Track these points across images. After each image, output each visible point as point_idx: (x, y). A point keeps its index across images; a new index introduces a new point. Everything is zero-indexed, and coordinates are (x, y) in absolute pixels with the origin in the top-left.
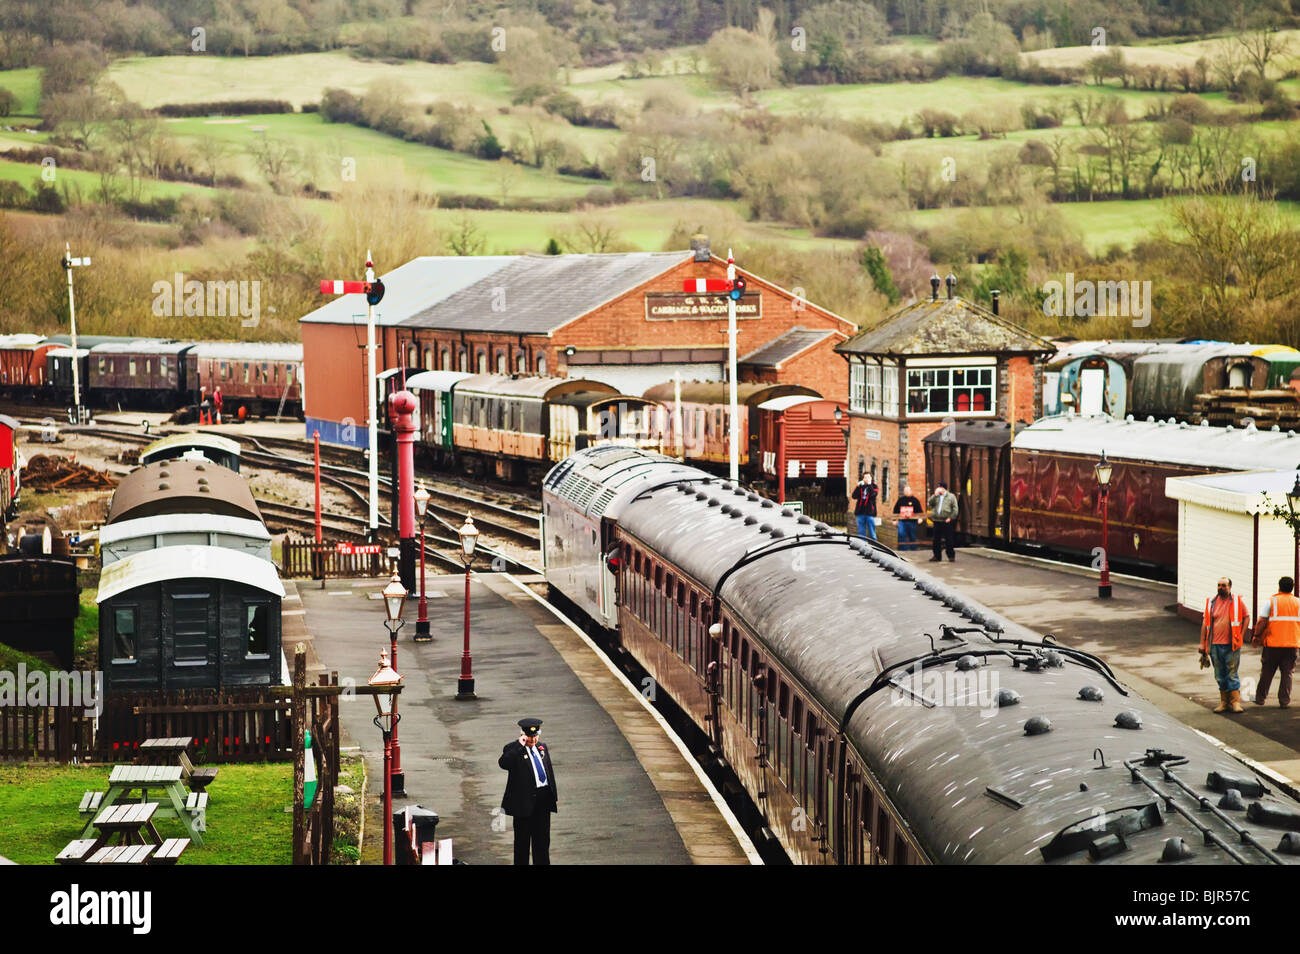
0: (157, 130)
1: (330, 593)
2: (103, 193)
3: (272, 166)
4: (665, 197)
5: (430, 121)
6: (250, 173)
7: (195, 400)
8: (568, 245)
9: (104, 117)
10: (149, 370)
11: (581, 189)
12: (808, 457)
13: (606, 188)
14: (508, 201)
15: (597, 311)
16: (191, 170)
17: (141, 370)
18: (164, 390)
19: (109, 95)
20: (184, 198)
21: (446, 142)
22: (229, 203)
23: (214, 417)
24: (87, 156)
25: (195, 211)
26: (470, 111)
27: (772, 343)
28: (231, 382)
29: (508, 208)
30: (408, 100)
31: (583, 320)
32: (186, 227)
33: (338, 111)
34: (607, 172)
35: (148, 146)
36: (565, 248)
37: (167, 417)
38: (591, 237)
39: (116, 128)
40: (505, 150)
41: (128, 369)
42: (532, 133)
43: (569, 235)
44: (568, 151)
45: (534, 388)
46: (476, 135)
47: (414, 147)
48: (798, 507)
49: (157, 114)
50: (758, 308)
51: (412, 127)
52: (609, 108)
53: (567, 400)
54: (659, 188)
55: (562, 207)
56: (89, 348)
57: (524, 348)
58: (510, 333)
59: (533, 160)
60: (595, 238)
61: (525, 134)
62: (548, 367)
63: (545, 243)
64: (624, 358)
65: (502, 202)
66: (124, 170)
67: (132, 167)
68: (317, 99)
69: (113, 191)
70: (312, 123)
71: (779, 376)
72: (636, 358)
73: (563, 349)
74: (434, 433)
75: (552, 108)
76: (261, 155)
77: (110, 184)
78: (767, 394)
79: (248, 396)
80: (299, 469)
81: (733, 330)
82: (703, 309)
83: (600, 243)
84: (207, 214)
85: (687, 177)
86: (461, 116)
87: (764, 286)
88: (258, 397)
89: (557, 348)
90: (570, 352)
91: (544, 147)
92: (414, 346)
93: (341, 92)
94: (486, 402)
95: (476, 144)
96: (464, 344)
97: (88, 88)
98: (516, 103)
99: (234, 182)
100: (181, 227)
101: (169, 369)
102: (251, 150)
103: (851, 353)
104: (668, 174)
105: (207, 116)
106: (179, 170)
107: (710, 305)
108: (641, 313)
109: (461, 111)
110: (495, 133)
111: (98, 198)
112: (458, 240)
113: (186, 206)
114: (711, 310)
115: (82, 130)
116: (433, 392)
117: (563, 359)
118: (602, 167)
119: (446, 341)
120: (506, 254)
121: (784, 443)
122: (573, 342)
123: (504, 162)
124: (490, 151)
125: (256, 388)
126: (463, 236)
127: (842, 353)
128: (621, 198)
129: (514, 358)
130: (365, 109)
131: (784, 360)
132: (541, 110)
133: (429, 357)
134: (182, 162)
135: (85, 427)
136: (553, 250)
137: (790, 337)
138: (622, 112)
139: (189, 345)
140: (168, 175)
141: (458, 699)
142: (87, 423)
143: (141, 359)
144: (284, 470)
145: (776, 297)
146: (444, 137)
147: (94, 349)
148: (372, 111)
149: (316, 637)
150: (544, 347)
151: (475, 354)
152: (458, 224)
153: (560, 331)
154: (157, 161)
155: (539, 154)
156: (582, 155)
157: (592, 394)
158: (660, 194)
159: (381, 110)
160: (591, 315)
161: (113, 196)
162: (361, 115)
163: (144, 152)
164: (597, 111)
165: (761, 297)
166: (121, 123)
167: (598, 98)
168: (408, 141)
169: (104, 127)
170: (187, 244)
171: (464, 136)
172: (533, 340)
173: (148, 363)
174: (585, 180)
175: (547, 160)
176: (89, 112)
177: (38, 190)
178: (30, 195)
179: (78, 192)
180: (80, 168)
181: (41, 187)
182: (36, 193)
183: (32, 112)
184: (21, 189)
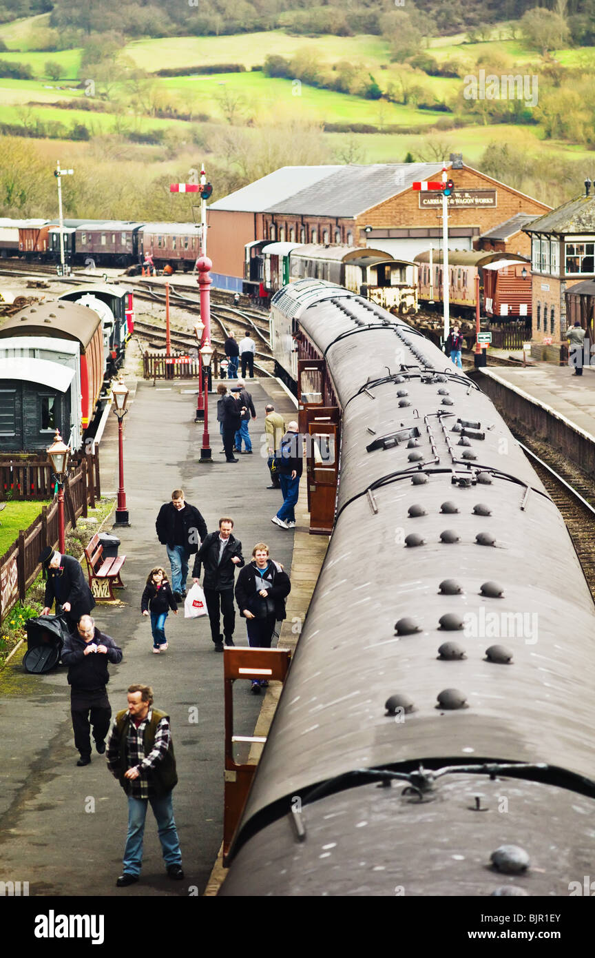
0: (154, 86)
1: (157, 389)
2: (117, 128)
3: (229, 107)
4: (488, 124)
5: (334, 75)
6: (215, 112)
7: (140, 261)
8: (420, 156)
9: (122, 78)
10: (114, 241)
11: (433, 118)
12: (514, 301)
13: (450, 118)
14: (385, 127)
15: (386, 202)
16: (176, 111)
17: (109, 241)
18: (123, 254)
19: (125, 65)
20: (170, 129)
21: (345, 89)
22: (199, 131)
23: (151, 272)
24: (108, 104)
25: (176, 137)
26: (361, 68)
27: (503, 224)
28: (164, 249)
29: (384, 132)
30: (321, 61)
31: (377, 208)
32: (170, 148)
33: (277, 70)
34: (451, 107)
35: (148, 96)
36: (418, 159)
37: (122, 271)
38: (435, 151)
39: (128, 85)
40: (384, 93)
41: (100, 240)
42: (401, 81)
43: (421, 150)
44: (425, 93)
45: (336, 254)
46: (365, 84)
47: (324, 92)
48: (488, 336)
49: (156, 75)
50: (494, 200)
51: (323, 79)
52: (454, 64)
53: (355, 262)
54: (485, 117)
55: (418, 131)
56: (76, 227)
57: (339, 227)
58: (330, 217)
59: (402, 99)
60: (438, 152)
61: (397, 83)
62: (354, 239)
63: (404, 156)
64: (404, 234)
65: (379, 129)
66: (131, 111)
67: (137, 110)
68: (261, 62)
69: (123, 126)
70: (258, 78)
71: (507, 246)
72: (413, 234)
73: (364, 227)
74: (278, 283)
75: (415, 65)
76: (222, 100)
77: (121, 120)
78: (490, 259)
79: (176, 258)
80: (192, 306)
81: (445, 216)
82: (458, 201)
83: (441, 156)
84: (184, 139)
85: (504, 110)
86: (355, 71)
87: (499, 186)
88: (182, 259)
89: (359, 227)
90: (368, 230)
91: (409, 91)
92: (274, 226)
93: (277, 57)
94: (308, 262)
95: (365, 89)
96: (303, 225)
97: (111, 60)
98: (393, 61)
99: (203, 118)
100: (167, 148)
101: (127, 241)
102: (216, 97)
103: (532, 232)
104: (491, 108)
105: (189, 75)
106: (168, 111)
107: (462, 198)
108: (416, 204)
109: (356, 68)
110: (377, 82)
111: (113, 130)
112: (347, 154)
113: (170, 134)
114: (462, 202)
115: (105, 87)
116: (278, 256)
117: (363, 234)
118: (447, 104)
119: (293, 222)
120: (378, 163)
121: (498, 292)
122: (370, 223)
123: (382, 101)
124: (373, 94)
125: (180, 253)
126: (350, 152)
127: (527, 232)
128: (459, 124)
129: (333, 233)
130: (292, 68)
131: (510, 236)
132: (407, 66)
133: (283, 233)
134: (171, 106)
135: (66, 278)
136: (409, 160)
137: (516, 219)
138: (463, 66)
139: (141, 225)
140: (160, 114)
141: (201, 462)
142: (69, 275)
143: (109, 234)
144: (182, 307)
145: (506, 193)
146: (344, 86)
147: (79, 228)
148: (297, 69)
149: (131, 418)
150: (352, 226)
151: (310, 231)
152: (347, 144)
153: (362, 215)
154: (154, 106)
155: (406, 96)
156: (434, 96)
157: (373, 258)
158: (485, 122)
159: (303, 68)
160: (382, 205)
161: (123, 129)
162: (290, 72)
163: (146, 100)
164: (447, 66)
165: (496, 193)
166: (132, 82)
167: (448, 57)
168: (320, 88)
169: (120, 85)
170: (170, 159)
171: (357, 84)
172: (344, 222)
173: (114, 236)
174: (436, 113)
175: (411, 100)
176: (111, 76)
177: (74, 126)
178: (68, 130)
179: (100, 127)
180: (102, 112)
181: (76, 125)
182: (72, 128)
183: (74, 77)
184: (63, 126)
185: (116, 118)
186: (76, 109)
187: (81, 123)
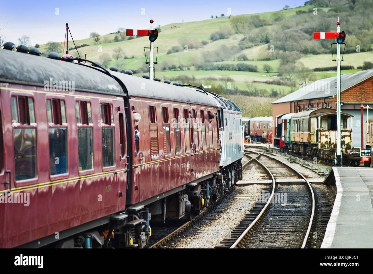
0: (310, 74)
9: (297, 72)
19: (299, 66)
24: (289, 83)
39: (299, 75)
49: (313, 71)
53: (315, 116)
57: (326, 103)
92: (299, 108)
94: (297, 121)
96: (311, 105)
97: (293, 64)
115: (289, 75)
116: (287, 120)
119: (306, 104)
122: (343, 100)
166: (301, 73)
169: (296, 74)
176: (292, 70)
177: (272, 91)
178: (269, 93)
179: (284, 92)
180: (286, 86)
181: (273, 91)
182: (271, 93)
183: (276, 71)
184: (267, 92)
185: (291, 88)
186: (274, 84)
187: (275, 90)
